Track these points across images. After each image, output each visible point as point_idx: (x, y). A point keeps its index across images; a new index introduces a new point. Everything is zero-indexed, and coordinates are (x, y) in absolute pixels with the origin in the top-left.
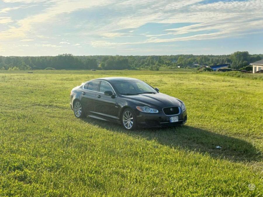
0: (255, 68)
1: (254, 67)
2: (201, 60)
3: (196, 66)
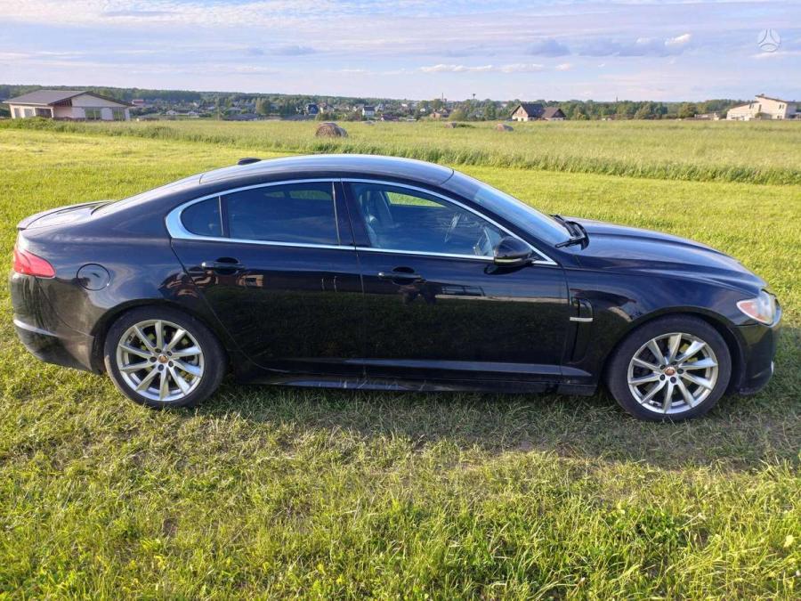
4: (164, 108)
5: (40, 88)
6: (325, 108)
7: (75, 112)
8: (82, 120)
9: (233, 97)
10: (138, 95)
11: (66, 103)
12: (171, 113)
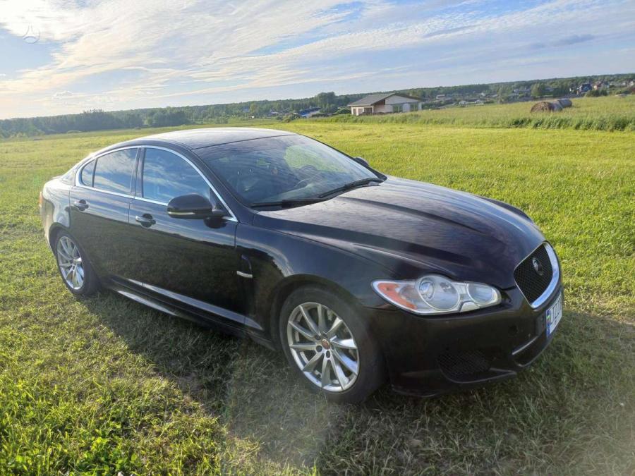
0: (354, 110)
1: (352, 109)
2: (280, 106)
3: (274, 115)
4: (458, 99)
5: (371, 94)
6: (599, 86)
7: (387, 109)
8: (391, 113)
9: (515, 85)
10: (442, 91)
11: (382, 103)
12: (463, 102)
